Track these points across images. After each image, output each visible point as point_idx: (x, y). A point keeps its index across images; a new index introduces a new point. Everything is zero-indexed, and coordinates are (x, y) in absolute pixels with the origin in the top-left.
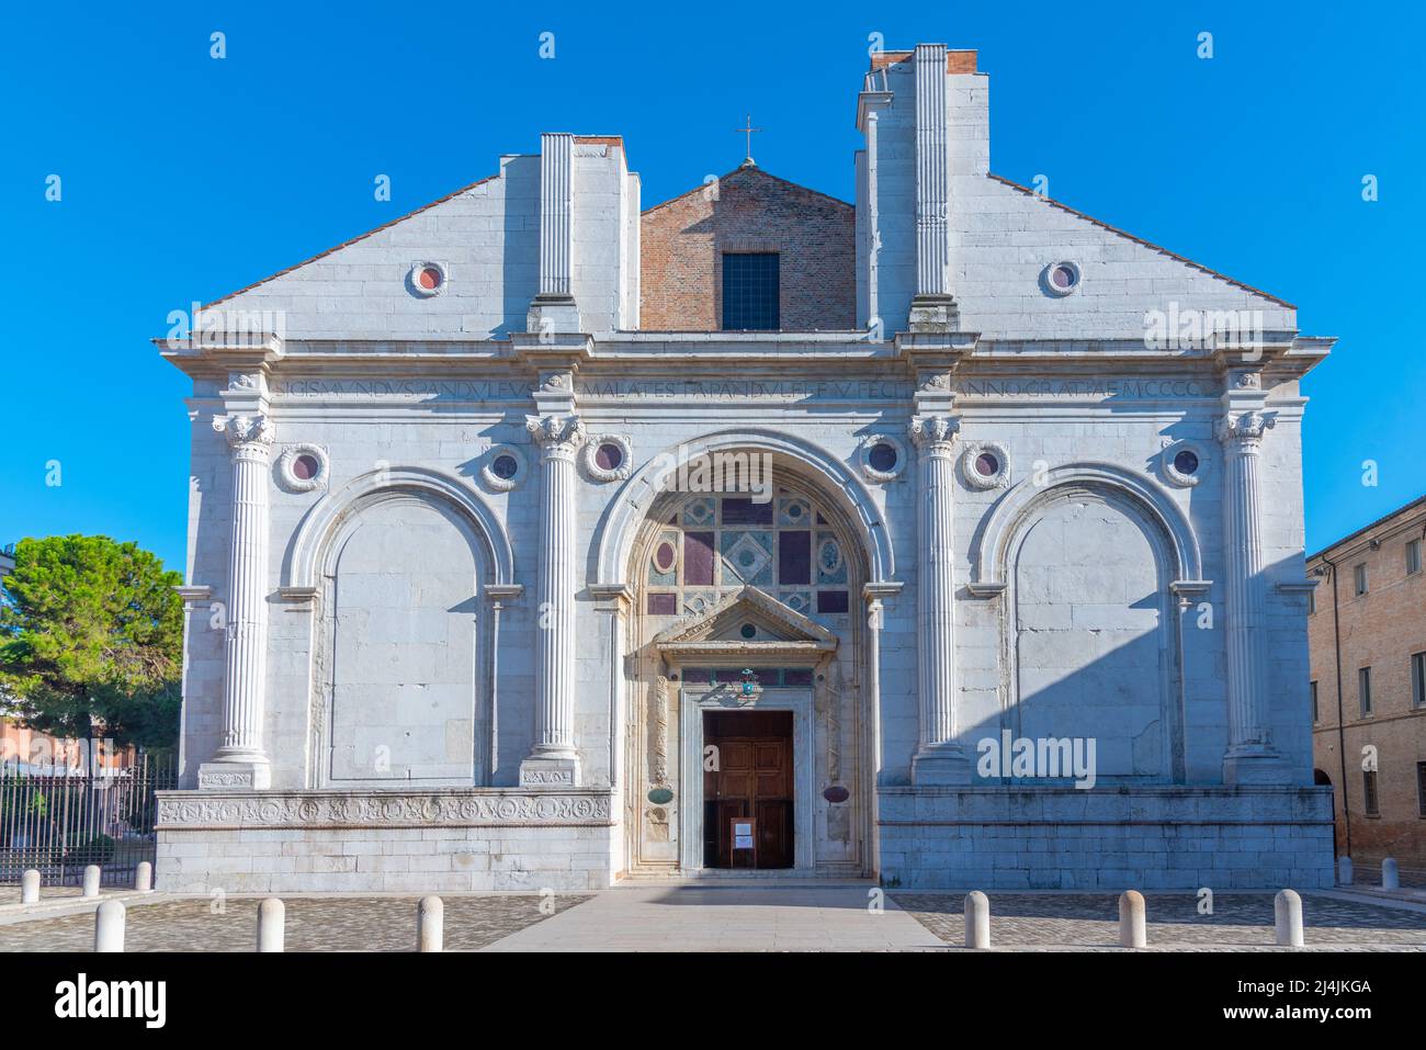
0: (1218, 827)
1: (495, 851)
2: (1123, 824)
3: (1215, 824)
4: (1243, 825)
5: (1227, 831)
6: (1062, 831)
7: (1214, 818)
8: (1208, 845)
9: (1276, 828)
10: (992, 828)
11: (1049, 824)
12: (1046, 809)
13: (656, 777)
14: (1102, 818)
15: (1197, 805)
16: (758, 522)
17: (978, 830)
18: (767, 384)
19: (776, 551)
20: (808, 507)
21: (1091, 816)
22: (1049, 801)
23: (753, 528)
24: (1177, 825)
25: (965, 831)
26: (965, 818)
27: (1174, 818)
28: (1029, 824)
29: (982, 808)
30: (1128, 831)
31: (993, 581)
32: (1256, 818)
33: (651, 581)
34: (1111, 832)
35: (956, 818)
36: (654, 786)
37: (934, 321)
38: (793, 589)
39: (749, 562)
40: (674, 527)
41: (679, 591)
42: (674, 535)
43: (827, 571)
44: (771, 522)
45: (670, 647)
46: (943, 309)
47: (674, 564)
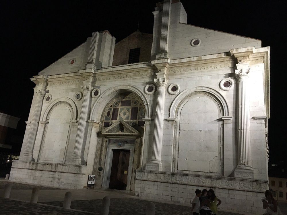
0: (228, 190)
1: (59, 178)
2: (199, 186)
3: (227, 189)
4: (236, 190)
5: (230, 192)
6: (181, 186)
7: (226, 187)
9: (247, 192)
10: (163, 183)
11: (178, 184)
12: (177, 179)
13: (100, 164)
14: (193, 184)
15: (222, 182)
16: (128, 106)
17: (159, 183)
18: (128, 75)
19: (131, 112)
20: (138, 101)
21: (190, 183)
22: (178, 177)
23: (126, 107)
25: (156, 184)
26: (156, 180)
27: (214, 185)
28: (172, 183)
29: (162, 178)
30: (200, 188)
31: (173, 117)
33: (106, 119)
35: (154, 180)
36: (99, 166)
37: (161, 57)
38: (133, 121)
39: (125, 115)
40: (111, 108)
41: (110, 121)
42: (111, 109)
43: (141, 116)
44: (130, 106)
45: (104, 134)
46: (164, 54)
47: (110, 116)
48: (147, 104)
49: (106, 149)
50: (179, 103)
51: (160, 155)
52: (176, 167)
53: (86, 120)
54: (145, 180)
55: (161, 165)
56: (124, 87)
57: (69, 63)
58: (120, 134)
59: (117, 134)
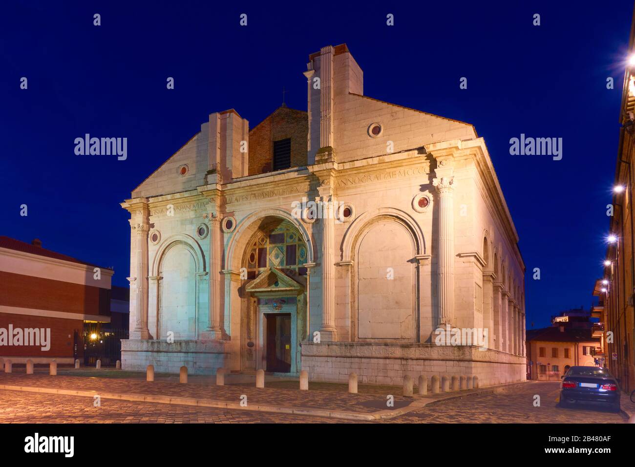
0: (423, 361)
1: (195, 361)
2: (386, 358)
3: (422, 359)
4: (433, 360)
5: (427, 362)
6: (363, 360)
8: (419, 368)
9: (447, 362)
10: (338, 358)
12: (358, 351)
13: (249, 338)
15: (415, 351)
16: (280, 242)
17: (334, 359)
18: (275, 191)
19: (285, 253)
20: (295, 235)
21: (374, 355)
22: (358, 348)
23: (278, 245)
24: (407, 359)
25: (329, 359)
26: (330, 354)
27: (406, 356)
28: (351, 357)
29: (336, 350)
30: (388, 361)
31: (348, 259)
32: (439, 357)
33: (249, 267)
34: (381, 361)
35: (326, 354)
36: (249, 341)
37: (323, 158)
38: (290, 267)
39: (277, 258)
40: (255, 247)
41: (256, 270)
42: (255, 250)
43: (302, 259)
44: (284, 242)
45: (250, 291)
46: (327, 153)
47: (255, 260)
48: (308, 240)
49: (255, 315)
50: (356, 236)
51: (333, 318)
52: (356, 333)
53: (219, 271)
54: (314, 356)
55: (336, 333)
56: (271, 213)
57: (177, 172)
58: (273, 289)
59: (269, 289)
